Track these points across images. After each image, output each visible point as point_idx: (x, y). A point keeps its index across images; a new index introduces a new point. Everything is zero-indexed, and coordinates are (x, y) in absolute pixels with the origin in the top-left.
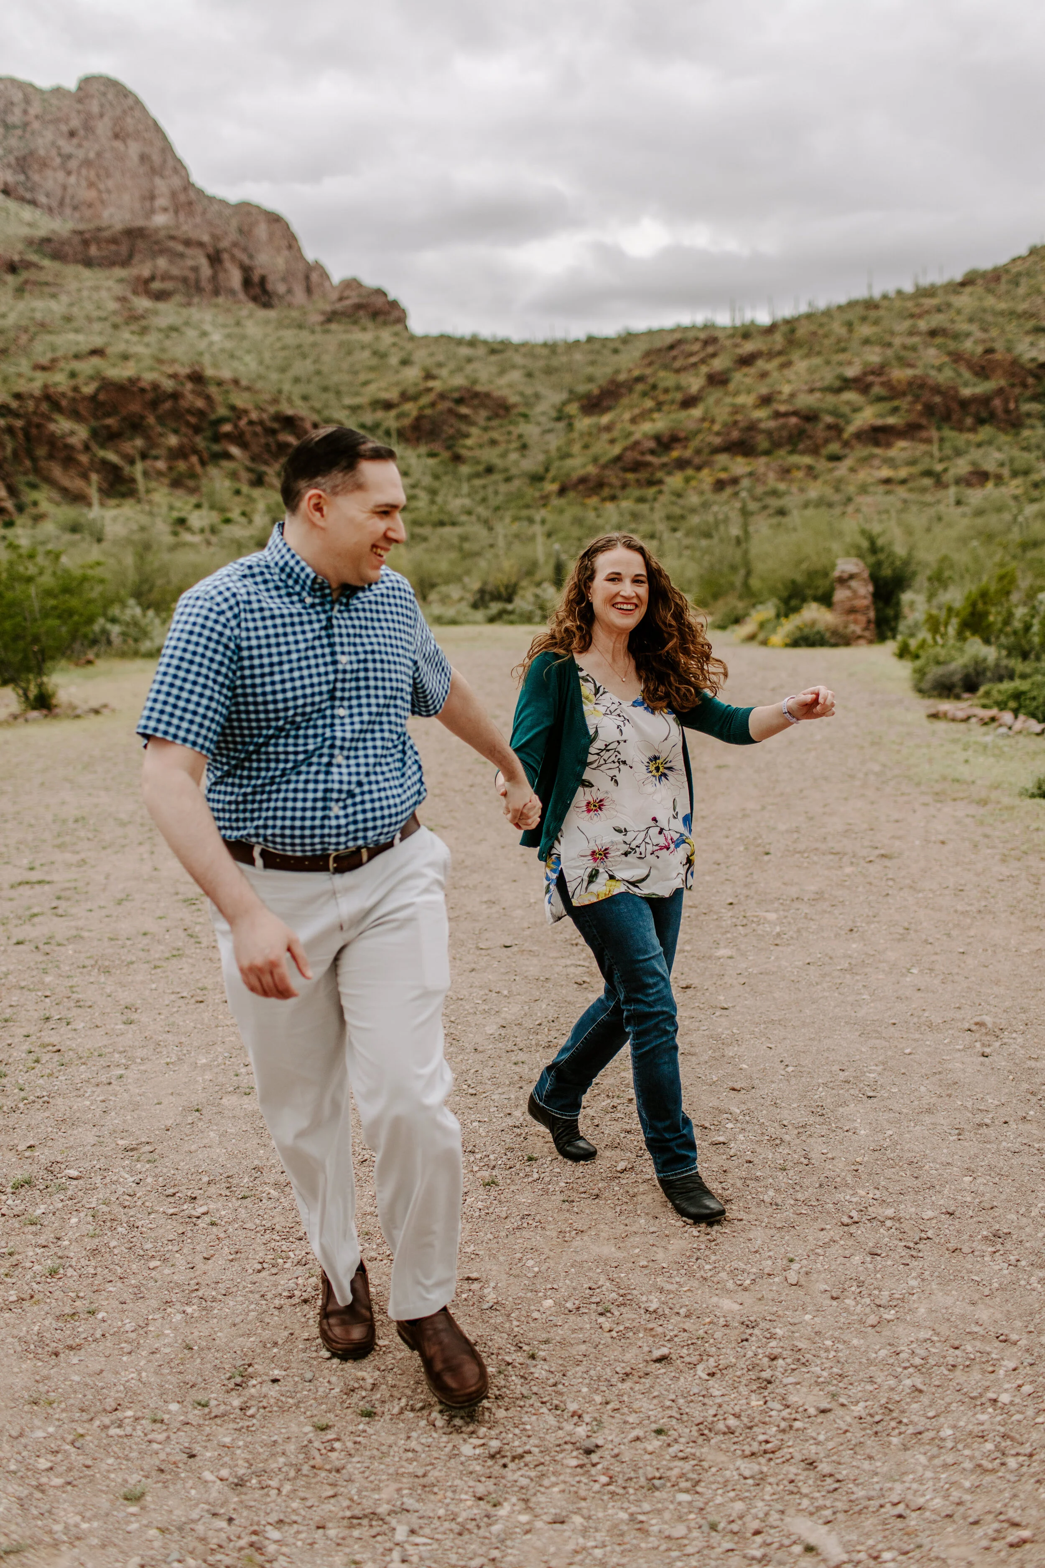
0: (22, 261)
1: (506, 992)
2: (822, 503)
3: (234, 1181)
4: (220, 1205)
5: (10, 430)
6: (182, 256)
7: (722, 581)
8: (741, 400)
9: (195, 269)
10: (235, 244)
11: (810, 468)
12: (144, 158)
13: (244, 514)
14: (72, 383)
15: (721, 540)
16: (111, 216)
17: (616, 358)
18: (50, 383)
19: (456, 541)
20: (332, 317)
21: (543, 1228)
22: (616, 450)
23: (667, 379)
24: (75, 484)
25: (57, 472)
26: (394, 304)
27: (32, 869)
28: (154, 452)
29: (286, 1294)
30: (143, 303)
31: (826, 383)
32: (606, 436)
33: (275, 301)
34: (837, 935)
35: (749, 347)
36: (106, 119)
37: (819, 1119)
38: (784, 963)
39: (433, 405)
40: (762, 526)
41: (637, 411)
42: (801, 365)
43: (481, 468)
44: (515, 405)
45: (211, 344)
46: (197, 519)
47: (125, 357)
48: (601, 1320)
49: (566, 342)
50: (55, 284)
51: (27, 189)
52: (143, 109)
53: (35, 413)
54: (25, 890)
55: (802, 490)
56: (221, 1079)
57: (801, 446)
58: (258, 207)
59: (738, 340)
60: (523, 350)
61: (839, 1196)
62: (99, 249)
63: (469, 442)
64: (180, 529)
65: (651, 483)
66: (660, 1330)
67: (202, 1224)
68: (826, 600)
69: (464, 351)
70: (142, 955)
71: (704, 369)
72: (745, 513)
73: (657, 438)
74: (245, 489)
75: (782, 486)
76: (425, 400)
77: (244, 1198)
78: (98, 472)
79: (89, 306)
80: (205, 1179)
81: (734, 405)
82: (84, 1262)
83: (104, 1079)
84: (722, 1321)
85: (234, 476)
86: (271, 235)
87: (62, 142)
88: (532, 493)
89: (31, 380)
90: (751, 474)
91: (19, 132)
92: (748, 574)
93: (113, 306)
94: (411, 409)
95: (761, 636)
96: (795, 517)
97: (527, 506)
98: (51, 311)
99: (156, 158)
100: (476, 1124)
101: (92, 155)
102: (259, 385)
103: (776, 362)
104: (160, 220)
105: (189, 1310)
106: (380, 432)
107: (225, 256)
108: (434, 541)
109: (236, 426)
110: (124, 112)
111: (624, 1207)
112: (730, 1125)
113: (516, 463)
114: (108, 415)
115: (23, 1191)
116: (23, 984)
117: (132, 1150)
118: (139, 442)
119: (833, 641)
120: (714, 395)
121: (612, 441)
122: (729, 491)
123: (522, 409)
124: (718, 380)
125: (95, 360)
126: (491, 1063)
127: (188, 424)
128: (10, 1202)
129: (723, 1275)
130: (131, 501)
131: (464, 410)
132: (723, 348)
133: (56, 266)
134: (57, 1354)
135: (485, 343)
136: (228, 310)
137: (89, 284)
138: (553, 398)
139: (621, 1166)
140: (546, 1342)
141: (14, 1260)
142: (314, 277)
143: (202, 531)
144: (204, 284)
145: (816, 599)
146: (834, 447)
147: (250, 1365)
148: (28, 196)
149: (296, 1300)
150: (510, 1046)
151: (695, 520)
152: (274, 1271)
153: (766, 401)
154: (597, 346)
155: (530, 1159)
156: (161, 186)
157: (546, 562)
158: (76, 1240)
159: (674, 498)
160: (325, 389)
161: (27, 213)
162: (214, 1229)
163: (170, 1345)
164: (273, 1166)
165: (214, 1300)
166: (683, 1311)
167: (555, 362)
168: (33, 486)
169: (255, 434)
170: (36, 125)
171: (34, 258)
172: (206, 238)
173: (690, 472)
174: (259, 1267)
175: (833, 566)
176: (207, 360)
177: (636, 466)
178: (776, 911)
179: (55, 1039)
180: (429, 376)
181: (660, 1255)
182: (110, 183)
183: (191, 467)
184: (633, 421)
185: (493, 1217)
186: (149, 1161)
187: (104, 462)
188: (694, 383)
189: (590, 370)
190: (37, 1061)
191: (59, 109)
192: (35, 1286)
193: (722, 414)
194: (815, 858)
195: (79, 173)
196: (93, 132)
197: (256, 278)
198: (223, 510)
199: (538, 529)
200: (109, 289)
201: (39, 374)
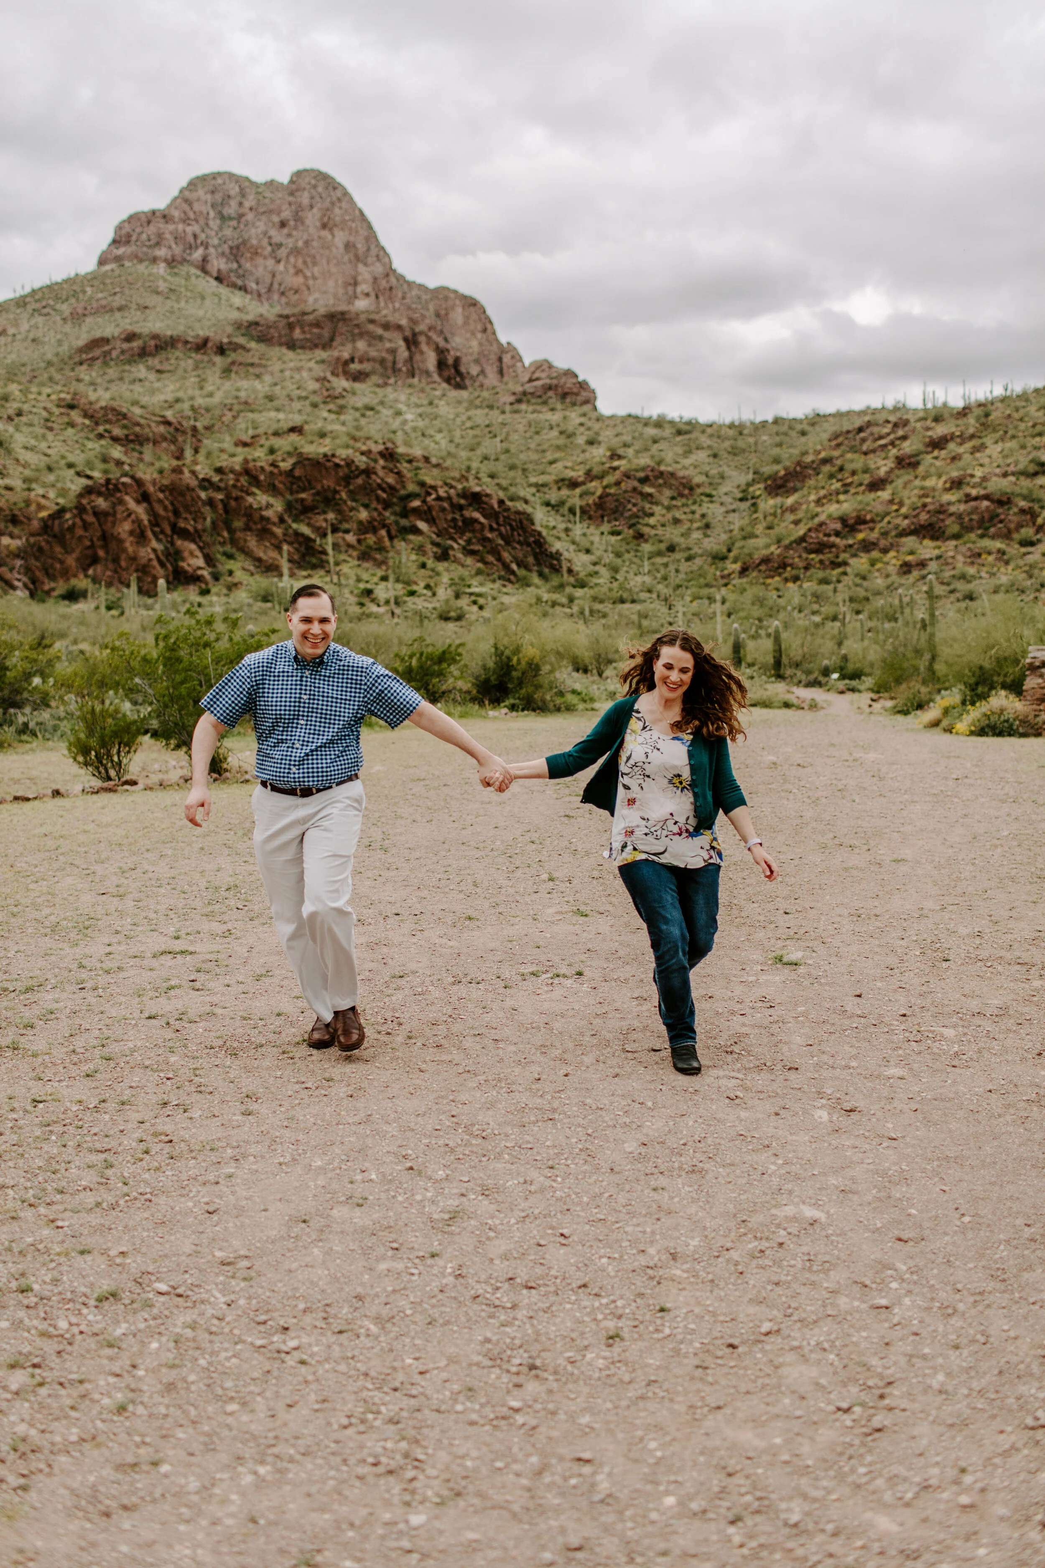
0: (230, 343)
1: (650, 1104)
2: (1013, 588)
3: (332, 1311)
4: (313, 1339)
5: (211, 502)
6: (381, 338)
7: (906, 665)
8: (930, 483)
9: (393, 351)
10: (430, 328)
11: (1002, 552)
12: (348, 246)
13: (428, 587)
14: (271, 458)
15: (907, 624)
16: (316, 300)
17: (803, 439)
18: (250, 457)
19: (635, 618)
20: (521, 398)
21: (671, 1400)
22: (801, 531)
23: (855, 461)
24: (268, 554)
25: (252, 542)
26: (583, 385)
27: (177, 938)
28: (346, 526)
29: (371, 1460)
30: (341, 383)
31: (1021, 467)
32: (791, 517)
33: (468, 382)
34: (1023, 1059)
35: (940, 430)
36: (315, 210)
37: (1000, 1286)
38: (962, 1088)
39: (618, 484)
40: (949, 610)
41: (822, 493)
42: (994, 450)
43: (663, 546)
44: (698, 486)
45: (405, 422)
46: (383, 592)
47: (322, 435)
48: (731, 1530)
49: (752, 423)
50: (259, 365)
51: (238, 277)
52: (351, 201)
53: (234, 486)
54: (167, 960)
55: (992, 575)
56: (335, 1186)
57: (992, 530)
58: (455, 292)
59: (929, 423)
60: (709, 430)
61: (1022, 1389)
62: (304, 332)
63: (652, 521)
64: (366, 600)
65: (835, 565)
66: (800, 1552)
67: (291, 1361)
68: (1016, 688)
69: (651, 431)
70: (272, 1037)
71: (894, 452)
72: (931, 596)
73: (843, 520)
74: (430, 563)
75: (971, 571)
76: (610, 479)
77: (340, 1332)
78: (290, 543)
79: (291, 386)
80: (302, 1306)
81: (922, 488)
82: (157, 1398)
83: (211, 1177)
84: (876, 1547)
85: (420, 549)
86: (467, 319)
87: (273, 232)
88: (712, 572)
89: (233, 455)
90: (938, 558)
91: (234, 223)
92: (933, 658)
93: (313, 386)
94: (596, 487)
95: (945, 723)
96: (985, 601)
97: (708, 585)
98: (255, 391)
99: (361, 247)
100: (604, 1260)
101: (300, 244)
102: (448, 463)
103: (969, 445)
104: (361, 304)
105: (262, 1470)
106: (565, 510)
107: (422, 339)
108: (613, 618)
109: (424, 501)
110: (333, 204)
111: (767, 1381)
112: (894, 1285)
113: (698, 542)
114: (304, 490)
115: (106, 1305)
116: (147, 1063)
117: (229, 1264)
118: (331, 516)
119: (1021, 730)
120: (903, 478)
121: (796, 523)
122: (916, 573)
123: (708, 490)
124: (907, 463)
125: (294, 437)
126: (627, 1187)
127: (378, 499)
128: (91, 1317)
129: (880, 1482)
130: (322, 572)
131: (648, 490)
132: (914, 430)
133: (262, 347)
134: (107, 1515)
135: (672, 423)
136: (422, 391)
137: (292, 365)
138: (739, 478)
139: (766, 1327)
140: (665, 1554)
141: (82, 1388)
142: (506, 359)
143: (387, 602)
144: (400, 365)
145: (1004, 686)
146: (1028, 532)
147: (319, 1551)
148: (239, 283)
149: (381, 1469)
150: (650, 1169)
151: (880, 602)
152: (362, 1428)
153: (957, 484)
154: (785, 428)
155: (662, 1310)
156: (364, 273)
157: (725, 641)
158: (153, 1371)
159: (858, 580)
160: (512, 467)
161: (238, 299)
162: (303, 1369)
163: (232, 1515)
164: (377, 1295)
165: (291, 1460)
166: (830, 1527)
167: (740, 444)
168: (230, 557)
169: (443, 510)
170: (250, 216)
171: (241, 340)
172: (404, 322)
173: (875, 554)
174: (345, 1421)
175: (1025, 652)
176: (399, 438)
177: (820, 548)
178: (955, 1026)
179: (168, 1128)
180: (615, 456)
181: (806, 1449)
182: (316, 270)
183: (380, 540)
184: (818, 502)
185: (615, 1380)
186: (245, 1279)
187: (297, 534)
188: (883, 465)
189: (776, 451)
190: (147, 1152)
191: (272, 201)
192: (99, 1423)
193: (911, 497)
194: (1000, 968)
195: (287, 261)
196: (303, 223)
197: (450, 361)
198: (408, 583)
199: (718, 607)
200: (310, 370)
201: (240, 450)
